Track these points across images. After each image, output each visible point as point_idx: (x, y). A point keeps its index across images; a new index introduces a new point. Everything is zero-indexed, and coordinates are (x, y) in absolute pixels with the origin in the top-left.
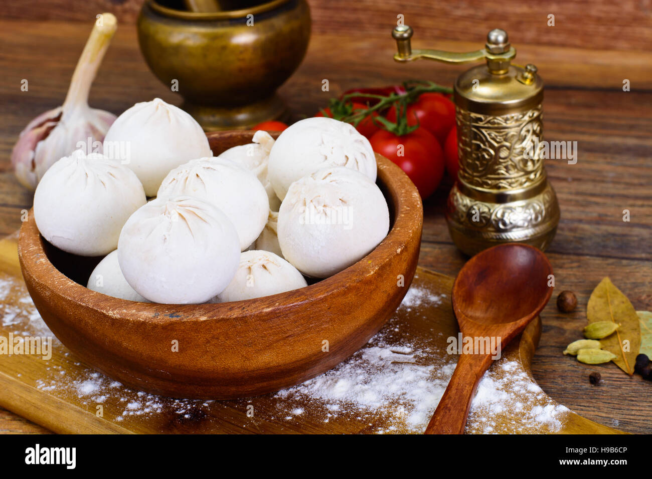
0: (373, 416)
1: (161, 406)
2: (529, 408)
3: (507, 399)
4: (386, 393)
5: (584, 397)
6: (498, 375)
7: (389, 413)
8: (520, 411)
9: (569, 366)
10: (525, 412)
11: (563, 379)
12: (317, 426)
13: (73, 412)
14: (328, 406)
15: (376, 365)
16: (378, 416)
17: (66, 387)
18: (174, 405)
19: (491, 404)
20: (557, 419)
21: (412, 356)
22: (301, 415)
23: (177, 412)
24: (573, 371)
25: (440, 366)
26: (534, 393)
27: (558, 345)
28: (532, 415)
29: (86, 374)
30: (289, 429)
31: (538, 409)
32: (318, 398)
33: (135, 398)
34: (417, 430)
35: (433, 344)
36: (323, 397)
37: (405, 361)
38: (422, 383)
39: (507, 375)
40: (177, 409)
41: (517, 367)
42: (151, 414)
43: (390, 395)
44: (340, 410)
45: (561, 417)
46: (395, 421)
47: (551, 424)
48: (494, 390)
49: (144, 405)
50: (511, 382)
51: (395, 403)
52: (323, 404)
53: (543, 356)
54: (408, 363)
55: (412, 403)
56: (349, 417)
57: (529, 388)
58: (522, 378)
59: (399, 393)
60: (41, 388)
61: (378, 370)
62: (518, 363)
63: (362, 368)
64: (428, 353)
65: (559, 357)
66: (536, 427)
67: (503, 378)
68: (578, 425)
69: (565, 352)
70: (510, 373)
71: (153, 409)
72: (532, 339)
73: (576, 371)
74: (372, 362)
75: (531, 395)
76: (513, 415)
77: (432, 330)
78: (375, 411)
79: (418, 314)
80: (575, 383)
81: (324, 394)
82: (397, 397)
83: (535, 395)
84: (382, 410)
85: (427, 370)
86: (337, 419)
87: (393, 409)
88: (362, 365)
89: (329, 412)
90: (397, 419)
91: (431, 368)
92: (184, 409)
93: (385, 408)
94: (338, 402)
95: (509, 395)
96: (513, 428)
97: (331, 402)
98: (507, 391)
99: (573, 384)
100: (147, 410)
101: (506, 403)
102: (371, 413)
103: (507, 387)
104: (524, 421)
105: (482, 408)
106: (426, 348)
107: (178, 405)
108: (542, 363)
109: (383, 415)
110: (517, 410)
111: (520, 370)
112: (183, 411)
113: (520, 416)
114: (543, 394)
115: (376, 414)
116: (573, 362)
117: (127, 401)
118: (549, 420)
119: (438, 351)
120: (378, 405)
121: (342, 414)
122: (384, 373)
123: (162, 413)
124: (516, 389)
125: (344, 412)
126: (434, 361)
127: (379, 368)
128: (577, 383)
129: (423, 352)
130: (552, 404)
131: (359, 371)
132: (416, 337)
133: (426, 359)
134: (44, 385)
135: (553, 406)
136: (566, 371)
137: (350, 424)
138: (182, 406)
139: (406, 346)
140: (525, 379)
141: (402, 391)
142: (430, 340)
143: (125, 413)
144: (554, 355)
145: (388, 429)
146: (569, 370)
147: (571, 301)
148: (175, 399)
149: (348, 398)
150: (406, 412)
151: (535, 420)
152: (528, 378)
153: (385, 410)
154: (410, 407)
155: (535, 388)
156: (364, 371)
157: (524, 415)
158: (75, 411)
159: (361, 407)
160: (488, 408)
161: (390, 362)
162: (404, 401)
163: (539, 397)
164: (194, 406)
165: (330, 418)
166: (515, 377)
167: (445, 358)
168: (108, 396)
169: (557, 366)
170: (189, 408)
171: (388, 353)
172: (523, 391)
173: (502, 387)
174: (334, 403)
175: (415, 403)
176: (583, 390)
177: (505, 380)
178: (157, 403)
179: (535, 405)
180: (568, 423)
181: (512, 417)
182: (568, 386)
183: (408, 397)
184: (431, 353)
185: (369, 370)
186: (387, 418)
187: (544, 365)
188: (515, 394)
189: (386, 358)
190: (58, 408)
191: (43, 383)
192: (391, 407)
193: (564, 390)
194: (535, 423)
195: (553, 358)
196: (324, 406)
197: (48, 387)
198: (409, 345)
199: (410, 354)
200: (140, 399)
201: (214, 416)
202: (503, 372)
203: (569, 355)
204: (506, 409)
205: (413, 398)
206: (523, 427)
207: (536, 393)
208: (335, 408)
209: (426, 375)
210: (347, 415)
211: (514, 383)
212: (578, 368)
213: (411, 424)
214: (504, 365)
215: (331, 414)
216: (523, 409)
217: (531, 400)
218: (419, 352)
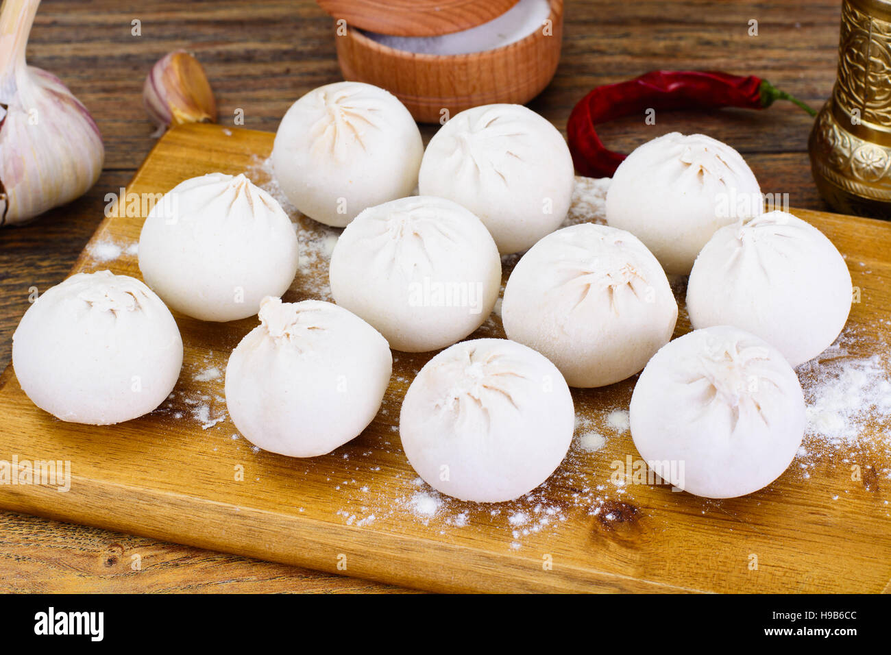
0: (861, 453)
1: (559, 509)
4: (850, 413)
7: (879, 442)
12: (801, 488)
13: (433, 551)
16: (868, 452)
17: (392, 512)
18: (578, 504)
23: (591, 513)
25: (885, 352)
29: (404, 483)
30: (770, 503)
40: (587, 509)
42: (556, 526)
43: (857, 413)
44: (811, 454)
49: (532, 513)
51: (874, 425)
56: (831, 462)
59: (867, 408)
60: (354, 524)
71: (551, 517)
78: (858, 444)
82: (869, 415)
84: (865, 441)
85: (876, 363)
86: (817, 469)
87: (877, 435)
89: (800, 461)
92: (596, 506)
93: (866, 436)
100: (544, 522)
102: (855, 449)
107: (582, 501)
109: (873, 448)
112: (598, 510)
115: (863, 449)
117: (502, 514)
120: (855, 433)
121: (819, 460)
122: (822, 382)
123: (570, 521)
125: (819, 456)
127: (810, 375)
134: (354, 517)
137: (842, 474)
138: (589, 502)
141: (869, 404)
143: (516, 534)
148: (568, 494)
149: (807, 432)
153: (869, 439)
158: (436, 549)
159: (834, 442)
161: (817, 362)
162: (883, 419)
164: (606, 498)
165: (807, 470)
168: (467, 512)
170: (602, 502)
178: (549, 507)
183: (883, 411)
186: (882, 451)
190: (402, 550)
191: (350, 515)
192: (872, 433)
197: (364, 520)
200: (519, 505)
201: (648, 507)
208: (802, 452)
210: (828, 460)
215: (804, 463)
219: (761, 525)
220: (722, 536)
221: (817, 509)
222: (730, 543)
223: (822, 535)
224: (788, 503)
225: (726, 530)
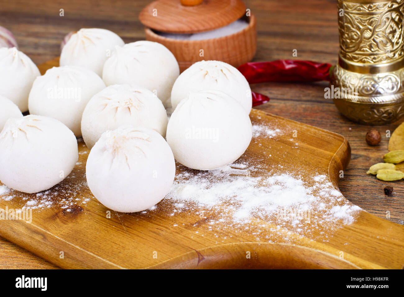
0: (208, 212)
1: (51, 203)
2: (330, 208)
3: (313, 201)
4: (221, 196)
5: (379, 204)
6: (309, 184)
7: (221, 210)
8: (322, 209)
9: (370, 182)
10: (326, 210)
11: (364, 191)
12: (164, 218)
14: (176, 204)
15: (218, 176)
16: (212, 212)
18: (61, 203)
19: (301, 204)
20: (350, 215)
21: (246, 170)
22: (153, 210)
23: (62, 207)
24: (373, 186)
25: (266, 177)
26: (336, 197)
27: (364, 168)
28: (331, 212)
30: (143, 220)
31: (338, 208)
32: (169, 198)
33: (34, 197)
34: (241, 221)
35: (263, 163)
36: (173, 198)
37: (240, 174)
38: (251, 189)
39: (317, 184)
40: (63, 205)
41: (325, 179)
42: (43, 209)
43: (224, 197)
44: (184, 207)
45: (354, 215)
46: (225, 215)
47: (346, 219)
48: (305, 194)
49: (39, 202)
50: (319, 189)
51: (227, 203)
52: (172, 203)
53: (351, 175)
54: (242, 175)
55: (240, 203)
56: (190, 212)
57: (332, 194)
58: (328, 186)
59: (231, 196)
61: (218, 180)
62: (327, 176)
63: (206, 179)
64: (259, 168)
65: (364, 176)
66: (334, 221)
67: (312, 186)
68: (367, 220)
69: (368, 172)
70: (319, 183)
71: (45, 205)
72: (341, 161)
73: (375, 186)
74: (215, 175)
75: (333, 198)
76: (316, 212)
77: (264, 153)
78: (211, 208)
79: (256, 142)
80: (373, 194)
81: (174, 196)
82: (229, 199)
83: (336, 198)
84: (216, 208)
85: (255, 180)
86: (180, 213)
87: (224, 207)
88: (207, 176)
89: (176, 209)
90: (226, 214)
91: (259, 178)
92: (67, 205)
93: (219, 206)
94: (184, 201)
95: (316, 198)
96: (315, 221)
97: (178, 201)
98: (315, 195)
99: (372, 195)
100: (40, 206)
101: (313, 203)
102: (207, 210)
103: (315, 193)
104: (324, 216)
105: (293, 207)
106: (258, 165)
107: (64, 202)
108: (349, 180)
109: (216, 211)
110: (321, 209)
111: (327, 181)
112: (67, 207)
113: (322, 213)
114: (343, 198)
115: (211, 210)
116: (373, 180)
117: (27, 200)
118: (344, 216)
119: (266, 167)
120: (214, 204)
121: (185, 210)
122: (222, 182)
123: (51, 208)
124: (322, 193)
125: (187, 209)
126: (262, 174)
127: (219, 179)
128: (375, 194)
129: (254, 168)
130: (348, 204)
131: (204, 180)
132: (251, 158)
133: (256, 173)
135: (349, 206)
136: (367, 186)
137: (190, 217)
138: (66, 203)
139: (243, 163)
140: (330, 187)
141: (234, 195)
142: (261, 160)
143: (24, 208)
144: (360, 175)
145: (218, 221)
146: (370, 185)
147: (376, 137)
148: (62, 198)
149: (192, 199)
150: (234, 209)
151: (333, 215)
152: (333, 186)
153: (219, 207)
154: (238, 205)
155: (337, 193)
156: (208, 181)
157: (325, 212)
159: (200, 205)
160: (298, 207)
161: (228, 175)
162: (234, 201)
163: (339, 200)
164: (75, 203)
165: (175, 213)
166: (323, 185)
167: (271, 172)
168: (14, 196)
169: (361, 182)
170: (71, 205)
171: (228, 168)
172: (327, 195)
173: (312, 192)
174: (181, 202)
175: (242, 203)
176: (378, 199)
177: (314, 187)
178: (49, 201)
179: (335, 205)
180: (359, 218)
181: (316, 214)
182: (367, 196)
183: (238, 198)
184: (260, 168)
185: (212, 180)
186: (219, 213)
187: (351, 181)
188: (321, 197)
189: (226, 172)
192: (223, 205)
193: (364, 199)
194: (333, 218)
195: (358, 177)
196: (173, 204)
198: (245, 163)
199: (245, 169)
200: (37, 198)
201: (88, 210)
202: (314, 182)
203: (371, 175)
204: (312, 208)
205: (241, 199)
206: (323, 221)
207: (338, 196)
208: (181, 205)
209: (255, 184)
210: (189, 211)
211: (321, 189)
212: (377, 184)
213: (236, 218)
214: (315, 177)
216: (325, 208)
217: (332, 201)
218: (252, 168)
219: (130, 228)
220: (107, 227)
221: (162, 228)
222: (108, 231)
223: (152, 237)
224: (152, 222)
225: (112, 226)
